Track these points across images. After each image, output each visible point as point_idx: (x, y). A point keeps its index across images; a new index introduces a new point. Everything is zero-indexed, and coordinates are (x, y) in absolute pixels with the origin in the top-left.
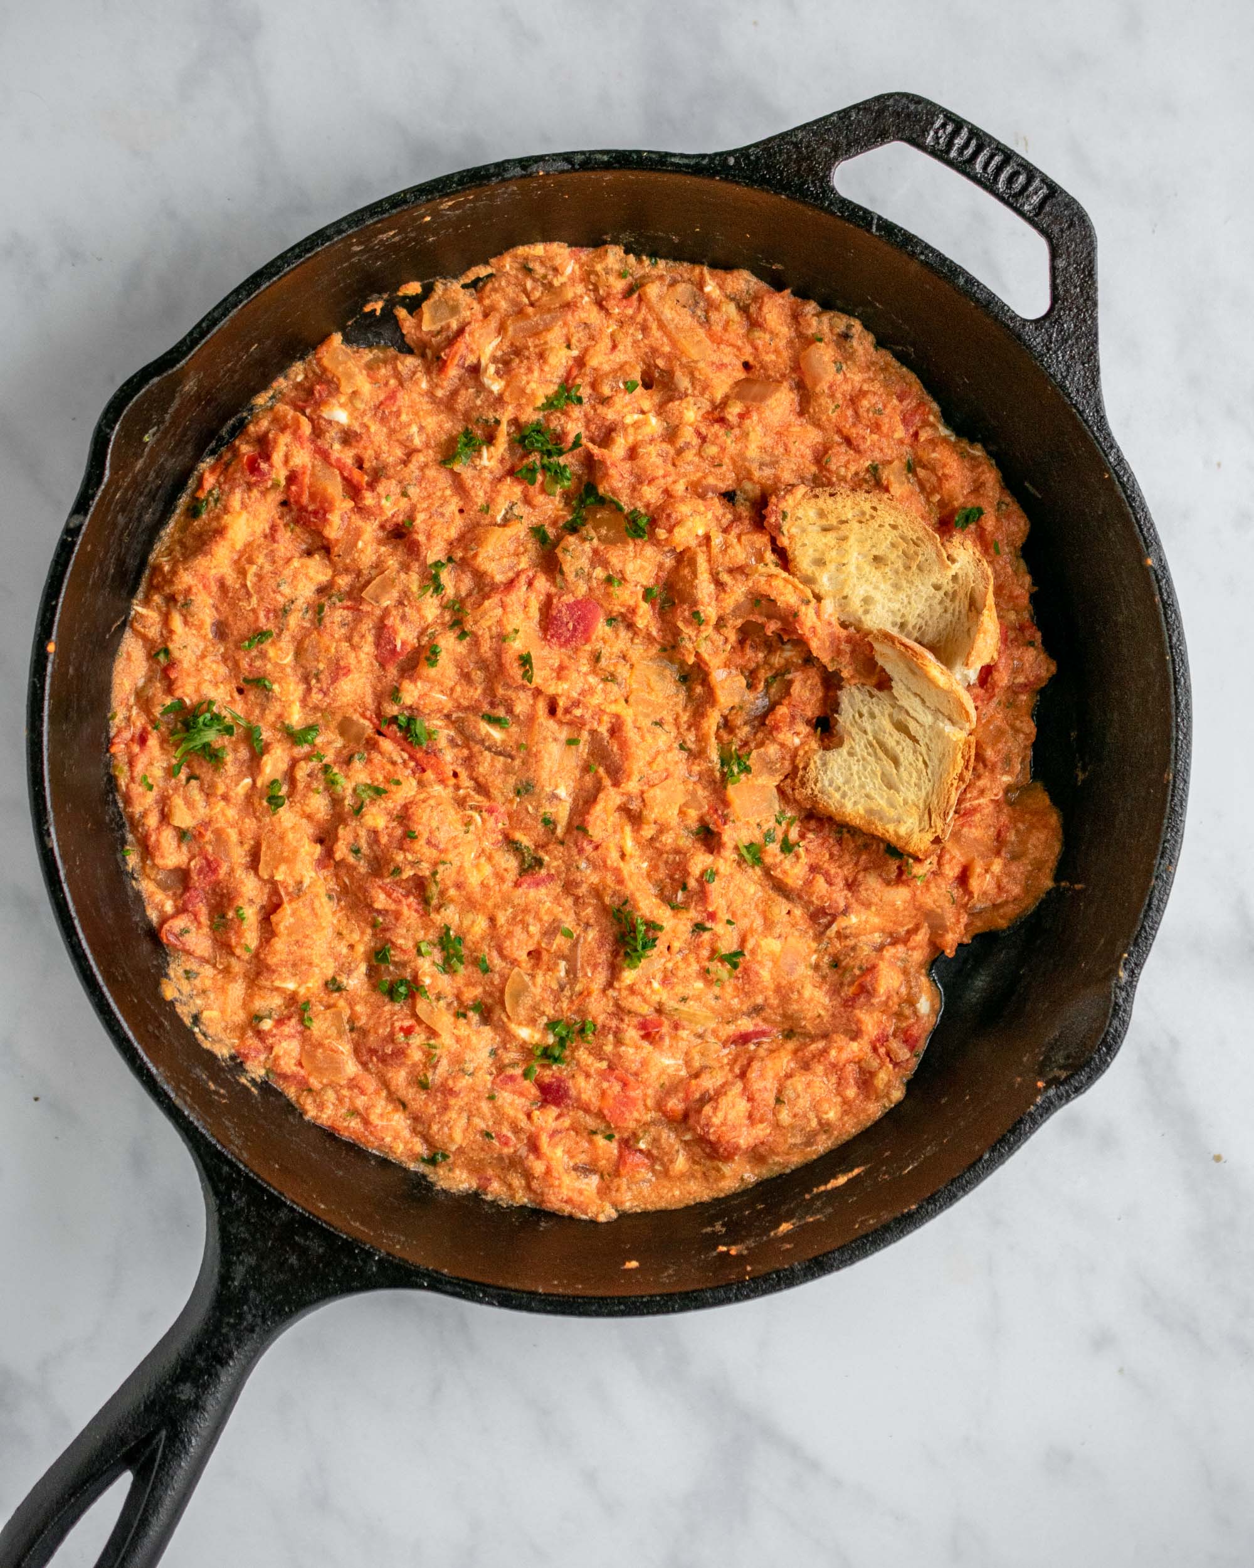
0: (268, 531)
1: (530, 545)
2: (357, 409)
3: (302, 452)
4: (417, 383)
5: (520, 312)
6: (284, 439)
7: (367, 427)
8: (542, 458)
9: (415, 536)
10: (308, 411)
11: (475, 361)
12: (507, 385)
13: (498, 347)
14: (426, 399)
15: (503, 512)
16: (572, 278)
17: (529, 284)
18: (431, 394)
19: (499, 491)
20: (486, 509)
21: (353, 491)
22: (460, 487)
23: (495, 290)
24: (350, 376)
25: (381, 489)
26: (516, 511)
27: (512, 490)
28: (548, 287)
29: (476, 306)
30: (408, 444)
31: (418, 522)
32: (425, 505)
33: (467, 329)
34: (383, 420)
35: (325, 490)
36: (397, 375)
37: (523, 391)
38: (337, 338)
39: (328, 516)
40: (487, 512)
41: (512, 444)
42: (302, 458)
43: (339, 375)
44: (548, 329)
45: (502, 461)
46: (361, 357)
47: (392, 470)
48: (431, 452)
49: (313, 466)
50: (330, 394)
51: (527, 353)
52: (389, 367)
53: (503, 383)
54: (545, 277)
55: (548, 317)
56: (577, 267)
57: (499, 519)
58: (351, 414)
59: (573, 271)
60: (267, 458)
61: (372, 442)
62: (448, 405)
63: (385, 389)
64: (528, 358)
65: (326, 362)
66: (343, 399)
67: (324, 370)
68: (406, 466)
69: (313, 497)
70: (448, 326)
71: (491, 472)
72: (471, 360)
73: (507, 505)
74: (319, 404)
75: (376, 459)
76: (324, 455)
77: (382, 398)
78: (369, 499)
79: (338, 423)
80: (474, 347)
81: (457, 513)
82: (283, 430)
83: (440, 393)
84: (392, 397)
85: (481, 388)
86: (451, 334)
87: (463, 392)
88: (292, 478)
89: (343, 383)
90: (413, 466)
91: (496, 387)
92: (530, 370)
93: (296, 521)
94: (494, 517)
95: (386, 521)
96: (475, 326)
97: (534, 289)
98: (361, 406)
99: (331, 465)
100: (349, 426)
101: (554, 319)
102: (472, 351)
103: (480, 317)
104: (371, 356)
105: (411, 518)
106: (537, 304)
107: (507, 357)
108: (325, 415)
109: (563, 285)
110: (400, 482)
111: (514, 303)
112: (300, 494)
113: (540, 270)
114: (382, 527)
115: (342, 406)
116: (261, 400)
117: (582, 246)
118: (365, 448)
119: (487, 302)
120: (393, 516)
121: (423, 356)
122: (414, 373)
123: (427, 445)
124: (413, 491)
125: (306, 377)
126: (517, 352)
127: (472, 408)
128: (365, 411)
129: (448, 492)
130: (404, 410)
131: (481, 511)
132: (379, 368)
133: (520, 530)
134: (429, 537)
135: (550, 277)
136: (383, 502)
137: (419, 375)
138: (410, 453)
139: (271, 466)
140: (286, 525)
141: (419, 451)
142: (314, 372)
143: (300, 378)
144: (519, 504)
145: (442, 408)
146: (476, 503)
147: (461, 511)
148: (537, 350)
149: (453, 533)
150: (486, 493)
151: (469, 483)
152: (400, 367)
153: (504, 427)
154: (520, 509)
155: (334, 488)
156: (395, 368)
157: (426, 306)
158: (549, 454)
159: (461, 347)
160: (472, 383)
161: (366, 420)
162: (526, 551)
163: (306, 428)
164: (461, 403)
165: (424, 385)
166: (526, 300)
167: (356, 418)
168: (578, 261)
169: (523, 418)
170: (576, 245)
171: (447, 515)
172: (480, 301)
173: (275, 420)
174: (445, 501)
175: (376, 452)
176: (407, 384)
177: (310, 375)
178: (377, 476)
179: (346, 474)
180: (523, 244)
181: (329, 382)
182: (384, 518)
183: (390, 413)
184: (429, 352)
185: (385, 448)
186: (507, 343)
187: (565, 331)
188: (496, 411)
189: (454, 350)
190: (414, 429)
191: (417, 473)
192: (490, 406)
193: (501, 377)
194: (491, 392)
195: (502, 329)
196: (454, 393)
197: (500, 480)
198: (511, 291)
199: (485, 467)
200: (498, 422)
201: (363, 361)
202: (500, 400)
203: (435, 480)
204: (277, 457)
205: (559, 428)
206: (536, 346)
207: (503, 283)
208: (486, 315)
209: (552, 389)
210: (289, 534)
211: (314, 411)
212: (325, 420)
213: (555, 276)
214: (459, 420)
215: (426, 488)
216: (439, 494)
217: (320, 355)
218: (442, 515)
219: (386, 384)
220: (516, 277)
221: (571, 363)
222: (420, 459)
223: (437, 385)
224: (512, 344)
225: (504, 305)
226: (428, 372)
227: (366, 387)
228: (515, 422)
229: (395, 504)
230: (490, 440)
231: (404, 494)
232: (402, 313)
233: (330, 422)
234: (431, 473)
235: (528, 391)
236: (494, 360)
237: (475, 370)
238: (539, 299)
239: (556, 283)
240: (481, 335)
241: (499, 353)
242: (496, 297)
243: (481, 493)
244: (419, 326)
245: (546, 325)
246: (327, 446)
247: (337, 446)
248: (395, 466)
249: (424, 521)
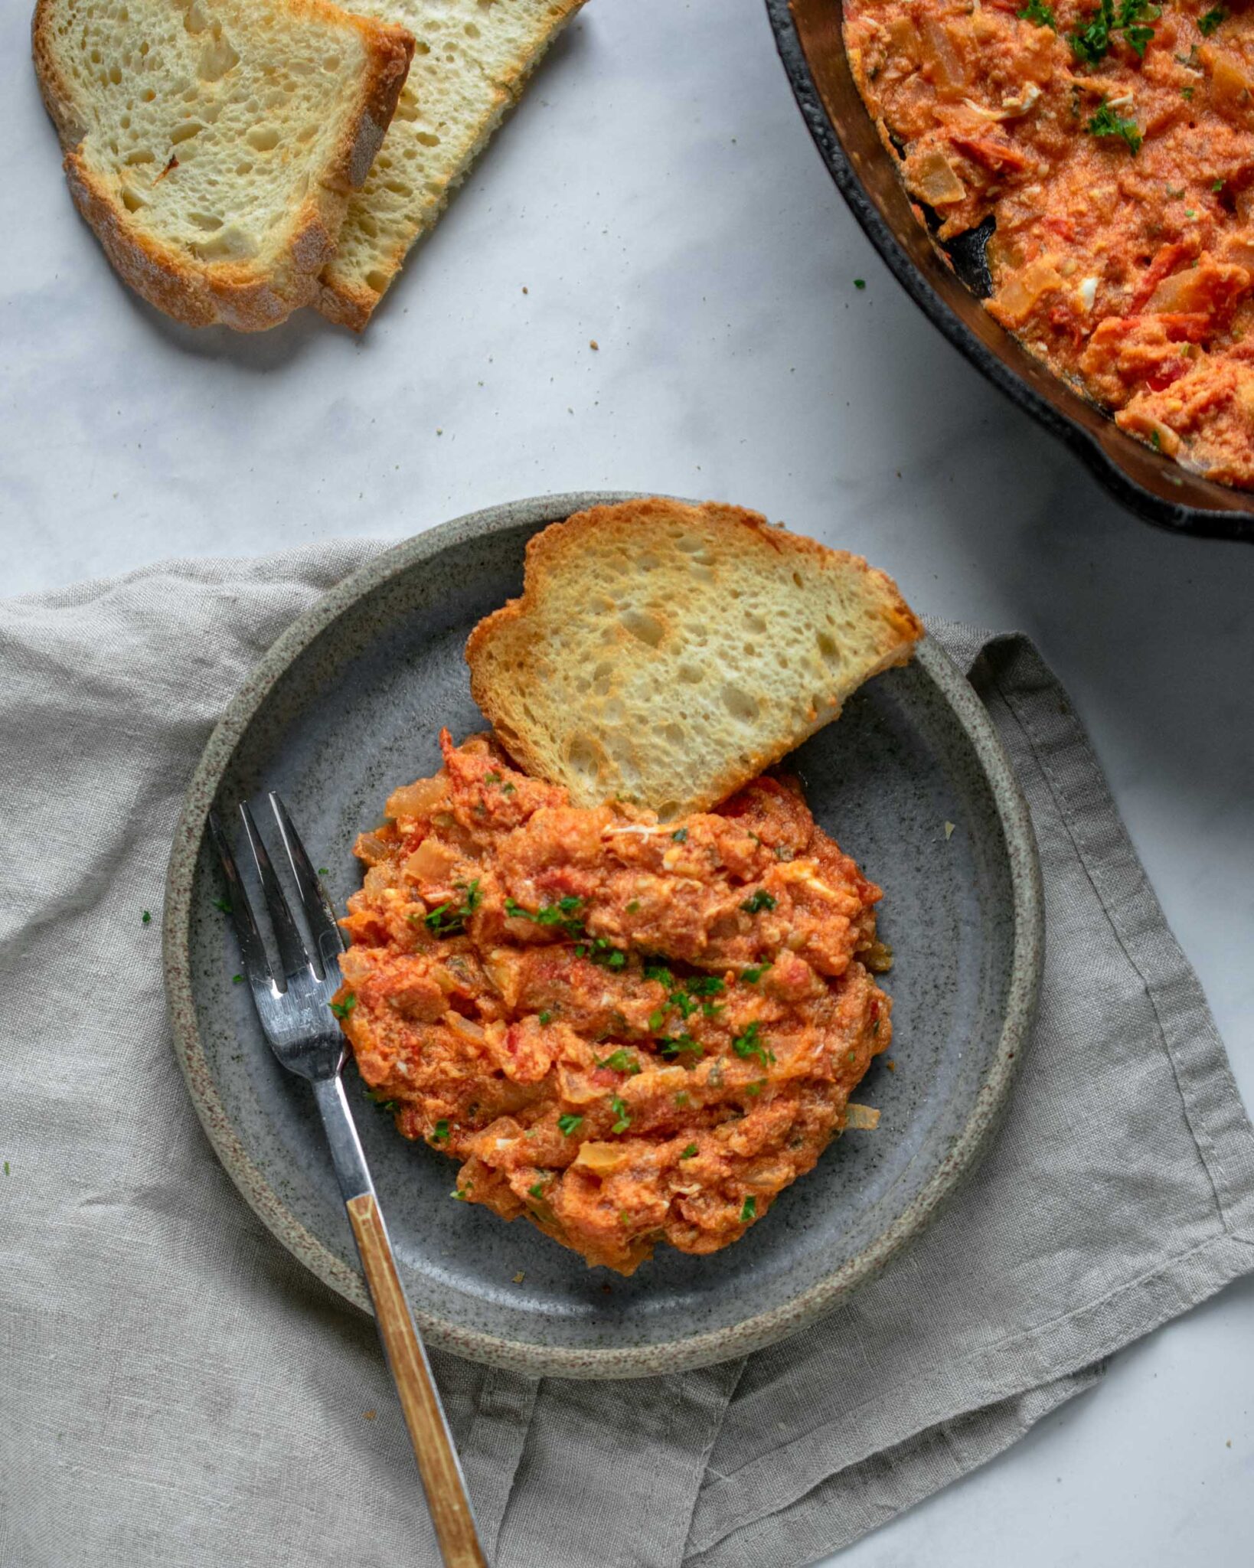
0: (1246, 362)
1: (1228, 33)
2: (1079, 268)
3: (1143, 324)
4: (1034, 198)
5: (929, 80)
6: (1128, 346)
7: (1100, 252)
8: (1116, 28)
9: (1234, 174)
10: (1085, 331)
11: (1000, 127)
12: (1029, 77)
13: (977, 100)
14: (1052, 186)
15: (1189, 70)
16: (882, 20)
17: (892, 75)
18: (1045, 180)
19: (1166, 76)
20: (1190, 93)
21: (1185, 258)
22: (1161, 128)
23: (904, 117)
24: (1042, 276)
25: (1178, 223)
26: (1186, 54)
27: (1160, 62)
28: (891, 49)
29: (928, 136)
30: (1114, 199)
31: (1215, 173)
32: (1191, 168)
33: (961, 139)
34: (1088, 232)
35: (1188, 289)
36: (1025, 226)
37: (1038, 55)
38: (987, 302)
39: (1225, 278)
40: (1191, 90)
41: (1099, 72)
42: (1151, 323)
43: (1039, 291)
44: (952, 37)
45: (1123, 80)
46: (1007, 276)
47: (1151, 214)
48: (1122, 171)
49: (1159, 311)
50: (1063, 302)
51: (984, 62)
52: (1016, 238)
53: (1028, 84)
54: (881, 53)
55: (936, 41)
56: (866, 12)
57: (1198, 75)
58: (1085, 274)
59: (871, 17)
60: (1155, 365)
61: (1118, 243)
62: (1057, 155)
63: (1046, 238)
64: (991, 59)
65: (1021, 312)
66: (1067, 286)
67: (1032, 313)
68: (1144, 199)
69: (1199, 307)
70: (957, 168)
71: (1140, 90)
72: (999, 131)
73: (1181, 67)
74: (1075, 313)
75: (1137, 238)
76: (1141, 300)
77: (1059, 238)
78: (1193, 236)
79: (1097, 290)
80: (983, 128)
81: (1197, 130)
82: (1115, 353)
83: (1044, 168)
84: (1054, 225)
85: (1034, 113)
86: (966, 163)
87: (1041, 137)
88: (1176, 334)
89: (1049, 284)
90: (1145, 189)
91: (1033, 91)
92: (1006, 53)
93: (1226, 329)
94: (1197, 81)
95: (1215, 216)
96: (956, 132)
97: (897, 68)
98: (1072, 265)
99: (1153, 291)
100: (1100, 275)
101: (938, 32)
102: (989, 130)
103: (942, 130)
104: (1003, 265)
105: (1207, 184)
106: (917, 60)
107: (991, 87)
108: (1089, 307)
109: (890, 30)
110: (1165, 203)
111: (920, 89)
112: (1197, 323)
113: (874, 58)
114: (1222, 223)
115: (1075, 285)
116: (1078, 388)
117: (841, 7)
118: (1126, 252)
119: (921, 123)
120: (1209, 208)
121: (996, 199)
122: (1021, 204)
123: (1114, 177)
124: (1176, 184)
125: (1041, 339)
126: (981, 75)
127: (1060, 124)
128: (1079, 258)
129: (1171, 143)
130: (1072, 208)
131: (1190, 98)
132: (1020, 251)
133: (1211, 49)
134: (1233, 156)
135: (881, 47)
136: (1195, 218)
137: (1023, 198)
138: (1126, 196)
139: (1165, 359)
140: (1236, 340)
141: (1121, 186)
142: (1035, 328)
143: (1043, 347)
144: (1175, 52)
145: (1061, 165)
146: (1182, 105)
147: (1192, 125)
148: (980, 49)
149: (1224, 129)
150: (1168, 93)
151: (1157, 114)
152: (1016, 222)
153: (1082, 80)
154: (1183, 50)
155: (1187, 278)
156: (1018, 230)
157: (934, 200)
158: (1110, 19)
159: (986, 145)
160: (1028, 126)
161: (1090, 254)
162: (1235, 37)
163: (1111, 323)
164: (1056, 138)
165: (1036, 189)
166: (913, 78)
167: (1089, 266)
168: (859, 11)
169: (1067, 56)
170: (842, 15)
171: (1200, 141)
172: (919, 133)
173: (1101, 369)
174: (1180, 146)
175: (1129, 239)
176: (1038, 212)
177: (1039, 333)
178: (1158, 233)
179: (1164, 270)
180: (850, 74)
181: (1047, 303)
182: (1212, 219)
183: (1079, 225)
184: (992, 190)
185: (1123, 228)
186: (971, 90)
187: (950, 19)
188: (1062, 90)
189: (992, 153)
190: (1096, 192)
191: (1150, 184)
192: (1056, 98)
193: (1020, 87)
194: (1040, 98)
195: (955, 100)
196: (1043, 149)
197: (1149, 79)
198: (903, 96)
199: (1135, 98)
200: (1077, 88)
201: (1012, 272)
202: (1046, 86)
203: (1156, 161)
204: (1154, 353)
205: (1074, 13)
206: (975, 50)
207: (894, 108)
208: (938, 123)
209: (1024, 25)
210: (1246, 336)
211: (1084, 323)
212: (1095, 306)
213: (879, 40)
214: (1076, 142)
215: (1169, 172)
216: (1174, 155)
217: (1013, 322)
218: (1201, 146)
219: (1040, 237)
220: (884, 91)
221: (989, 8)
222: (1131, 181)
223: (1035, 172)
224: (974, 84)
225: (923, 102)
226: (1018, 186)
227: (1048, 260)
228: (1074, 67)
229: (1194, 207)
230: (1096, 99)
231: (1179, 196)
232: (945, 231)
233: (1097, 300)
234: (1148, 166)
235: (1037, 47)
236: (996, 104)
237: (1014, 123)
238: (910, 59)
239: (887, 38)
240: (968, 121)
241: (986, 100)
242: (913, 113)
243: (1170, 99)
244: (957, 206)
245: (944, 43)
246: (1129, 300)
247: (1128, 288)
248: (1145, 212)
249: (1213, 165)
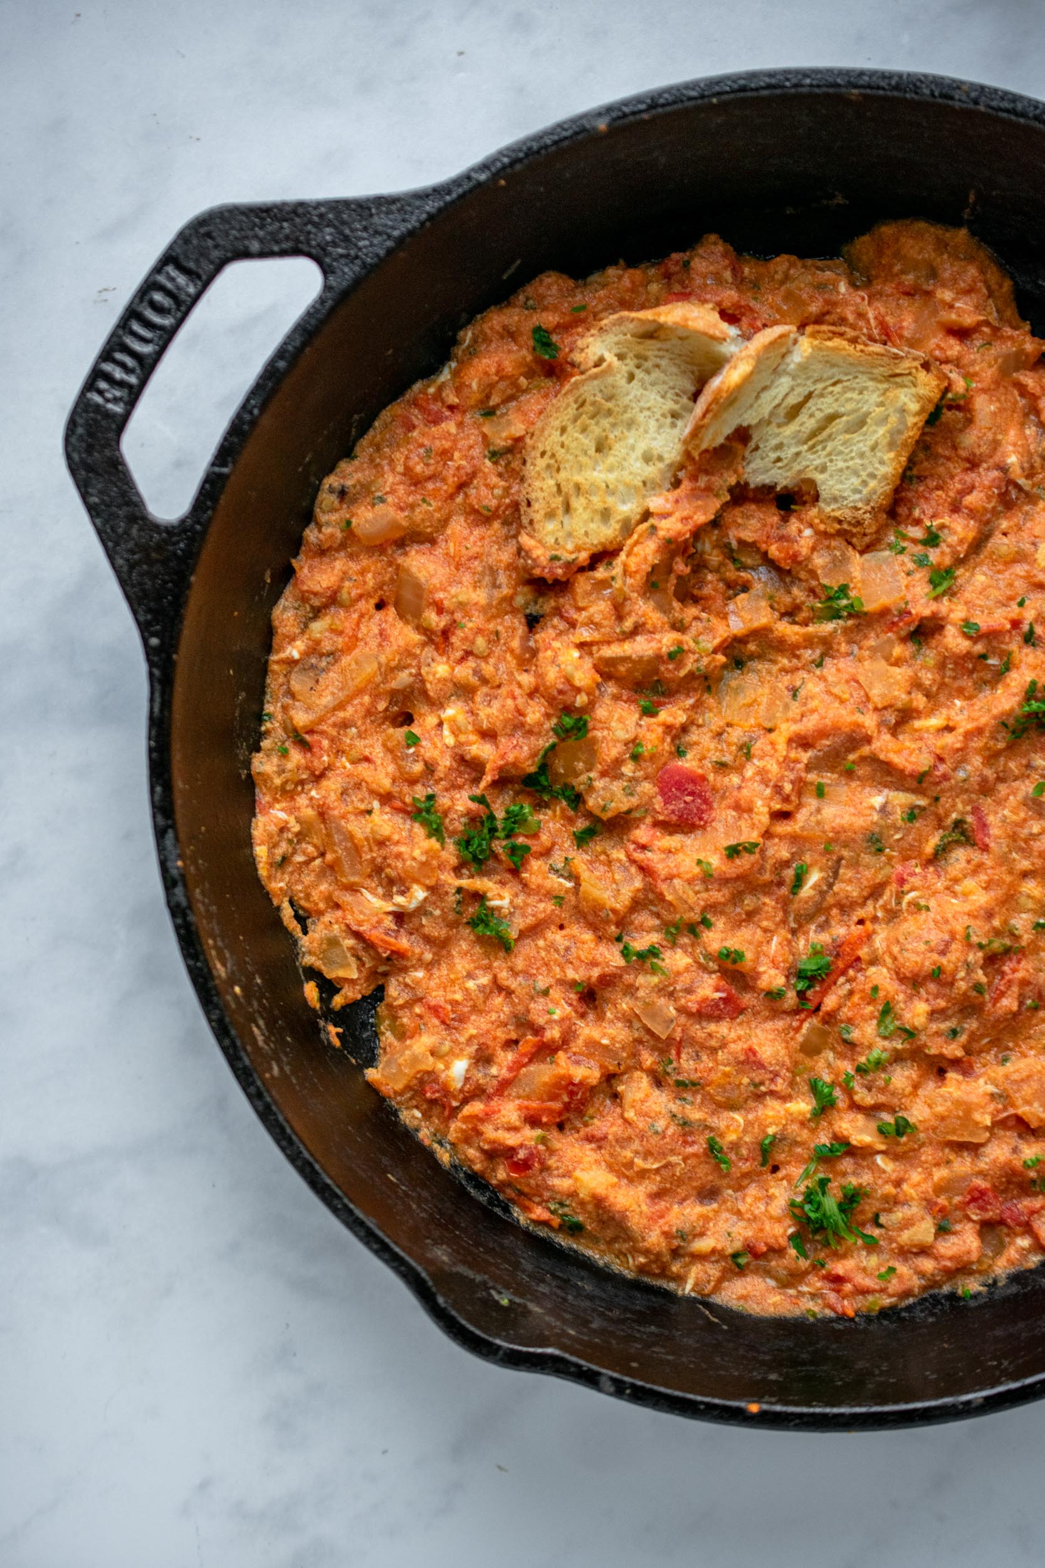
0: (593, 1146)
1: (599, 848)
2: (451, 1049)
3: (503, 1112)
4: (418, 982)
5: (332, 868)
6: (490, 1132)
7: (471, 1037)
8: (498, 838)
9: (594, 980)
10: (455, 1104)
11: (390, 918)
12: (417, 881)
13: (373, 892)
14: (435, 971)
15: (561, 880)
16: (290, 811)
17: (299, 858)
18: (429, 966)
19: (539, 886)
20: (559, 900)
21: (546, 1050)
22: (533, 931)
23: (308, 896)
24: (415, 1059)
25: (541, 1021)
26: (560, 865)
27: (536, 871)
28: (301, 836)
29: (327, 918)
30: (488, 990)
31: (577, 977)
32: (558, 969)
33: (355, 928)
34: (462, 1019)
35: (545, 1084)
36: (409, 1005)
37: (423, 864)
38: (371, 1074)
39: (576, 1081)
40: (562, 898)
41: (482, 873)
42: (510, 1111)
43: (413, 1071)
44: (351, 837)
45: (503, 883)
46: (390, 1045)
47: (519, 1008)
48: (495, 964)
49: (519, 1097)
50: (436, 1081)
51: (379, 860)
52: (400, 1013)
53: (415, 887)
54: (290, 841)
55: (337, 838)
56: (277, 806)
57: (569, 885)
58: (457, 1056)
59: (282, 810)
60: (512, 1151)
61: (488, 1032)
62: (441, 946)
63: (426, 1019)
64: (385, 858)
65: (399, 1086)
66: (441, 1066)
67: (408, 1088)
68: (513, 992)
69: (554, 1097)
70: (351, 949)
71: (516, 895)
72: (389, 922)
73: (553, 877)
74: (446, 1091)
75: (506, 1025)
76: (504, 1085)
77: (436, 1022)
78: (553, 1033)
79: (467, 1071)
80: (375, 919)
81: (564, 932)
82: (479, 1133)
83: (428, 956)
84: (435, 1010)
85: (421, 910)
86: (360, 946)
87: (426, 930)
88: (533, 1121)
89: (424, 1067)
90: (513, 984)
91: (419, 894)
92: (399, 856)
93: (581, 1113)
94: (567, 891)
95: (576, 1012)
96: (350, 919)
97: (304, 853)
98: (446, 1046)
99: (515, 1077)
100: (470, 1058)
101: (339, 829)
102: (379, 922)
103: (339, 913)
104: (388, 1034)
105: (573, 984)
106: (322, 849)
107: (385, 882)
108: (459, 1085)
109: (298, 820)
110: (532, 998)
111: (322, 874)
112: (550, 1112)
113: (283, 848)
114: (583, 1016)
115: (448, 1067)
116: (444, 1157)
117: (254, 801)
118: (495, 1038)
119: (322, 906)
120: (570, 1005)
121: (385, 975)
122: (406, 985)
123: (489, 968)
124: (542, 983)
125: (417, 1107)
126: (378, 870)
127: (444, 920)
128: (454, 1041)
129: (541, 943)
130: (450, 996)
131: (561, 906)
132: (402, 1025)
133: (580, 860)
134: (594, 964)
135: (290, 836)
136: (556, 1017)
137: (408, 980)
138: (498, 987)
139: (521, 1146)
140: (586, 1125)
141: (495, 977)
142: (410, 1099)
143: (418, 1114)
144: (551, 862)
145: (444, 952)
146: (553, 910)
147: (562, 927)
148: (375, 848)
149: (588, 936)
150: (541, 901)
151: (530, 920)
152: (401, 1001)
153: (465, 883)
154: (557, 860)
155: (543, 1073)
156: (402, 1007)
157: (330, 974)
158: (493, 830)
159: (376, 935)
160: (415, 921)
161: (462, 1039)
162: (604, 852)
163: (476, 1107)
164: (437, 931)
165: (420, 974)
166: (318, 862)
167: (461, 1050)
168: (271, 806)
169: (454, 861)
170: (254, 808)
171: (567, 943)
172: (321, 913)
173: (467, 1141)
174: (552, 947)
175: (498, 1026)
176: (420, 993)
177: (414, 1102)
178: (525, 1024)
179: (526, 1060)
180: (256, 870)
181: (421, 1082)
182: (573, 1014)
183: (453, 1011)
184: (382, 969)
185: (494, 1016)
186: (368, 882)
187: (352, 817)
188: (447, 893)
189: (380, 943)
190: (471, 984)
191: (520, 979)
192: (442, 900)
193: (408, 889)
194: (426, 899)
195: (352, 889)
196: (428, 940)
197: (525, 885)
198: (308, 879)
199: (511, 902)
200: (459, 890)
201: (396, 1043)
202: (433, 889)
203: (528, 958)
204: (511, 1140)
205: (463, 820)
206: (371, 850)
207: (300, 887)
208: (337, 906)
209: (419, 830)
210: (595, 1121)
211: (455, 1097)
212: (464, 1084)
213: (289, 830)
214: (458, 932)
215: (538, 969)
216: (543, 954)
217: (392, 1094)
218: (567, 949)
219: (420, 1016)
220: (292, 873)
221: (387, 809)
222: (503, 975)
223: (420, 960)
224: (370, 876)
225: (324, 887)
226: (405, 970)
227: (423, 1042)
228: (457, 870)
229: (557, 1004)
230: (478, 897)
231: (545, 993)
232: (338, 1001)
233: (467, 1079)
234: (520, 963)
235: (424, 859)
236: (388, 896)
237: (400, 917)
238: (315, 846)
239: (296, 828)
240: (361, 912)
241: (380, 890)
242: (315, 895)
243: (542, 906)
244: (352, 982)
245: (345, 839)
246: (495, 1082)
247: (494, 1071)
248: (513, 1004)
249: (576, 970)
